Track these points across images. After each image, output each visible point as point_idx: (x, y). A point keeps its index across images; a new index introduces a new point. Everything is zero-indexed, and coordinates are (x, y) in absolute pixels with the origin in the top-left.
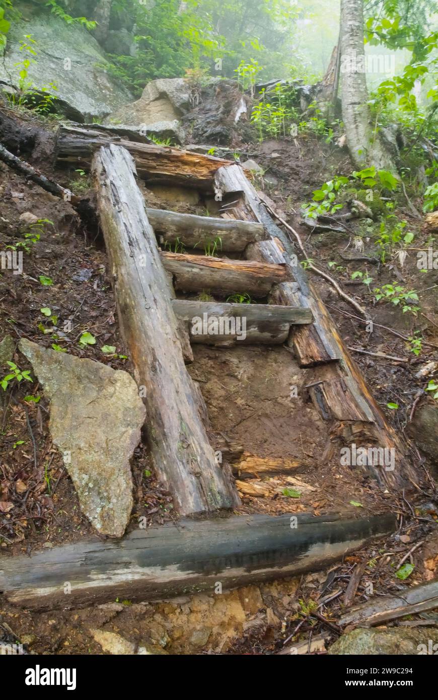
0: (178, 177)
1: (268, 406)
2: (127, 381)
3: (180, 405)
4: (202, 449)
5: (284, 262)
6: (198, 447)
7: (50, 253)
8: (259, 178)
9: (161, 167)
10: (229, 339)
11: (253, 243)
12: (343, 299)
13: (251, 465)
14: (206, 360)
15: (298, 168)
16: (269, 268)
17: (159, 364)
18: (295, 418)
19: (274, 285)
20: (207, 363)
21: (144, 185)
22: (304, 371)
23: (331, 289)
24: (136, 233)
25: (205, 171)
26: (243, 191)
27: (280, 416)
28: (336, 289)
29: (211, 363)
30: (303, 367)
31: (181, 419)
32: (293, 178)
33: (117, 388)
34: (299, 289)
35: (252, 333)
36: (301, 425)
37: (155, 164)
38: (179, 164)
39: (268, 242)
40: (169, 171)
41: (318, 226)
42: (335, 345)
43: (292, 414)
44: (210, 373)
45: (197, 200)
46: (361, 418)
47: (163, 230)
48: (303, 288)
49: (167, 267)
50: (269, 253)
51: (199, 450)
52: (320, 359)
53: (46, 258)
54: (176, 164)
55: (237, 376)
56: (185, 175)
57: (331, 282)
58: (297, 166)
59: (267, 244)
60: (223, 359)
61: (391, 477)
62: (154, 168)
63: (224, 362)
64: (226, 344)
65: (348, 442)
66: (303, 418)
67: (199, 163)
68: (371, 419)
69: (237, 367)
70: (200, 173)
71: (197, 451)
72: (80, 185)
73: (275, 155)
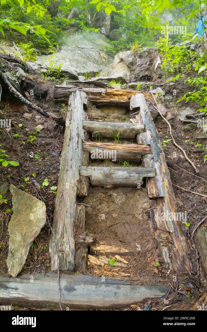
0: (111, 102)
1: (129, 218)
2: (41, 206)
3: (66, 218)
4: (69, 240)
5: (150, 144)
6: (67, 239)
7: (44, 143)
8: (161, 97)
9: (103, 98)
10: (109, 184)
11: (139, 134)
12: (187, 160)
13: (102, 249)
14: (101, 194)
15: (183, 90)
16: (141, 147)
18: (143, 225)
19: (142, 156)
20: (102, 195)
21: (95, 107)
22: (151, 201)
23: (181, 156)
24: (74, 134)
25: (126, 98)
26: (140, 107)
27: (134, 224)
28: (183, 155)
29: (103, 195)
30: (150, 199)
31: (64, 225)
32: (181, 95)
34: (153, 158)
35: (122, 182)
36: (145, 229)
37: (99, 98)
38: (112, 96)
40: (107, 100)
41: (185, 120)
42: (164, 189)
43: (141, 223)
44: (103, 200)
45: (125, 112)
46: (168, 230)
48: (155, 158)
49: (84, 150)
50: (144, 139)
51: (67, 240)
52: (155, 196)
53: (42, 145)
54: (110, 96)
55: (115, 202)
56: (115, 101)
57: (183, 152)
58: (183, 88)
59: (144, 134)
60: (109, 194)
61: (176, 264)
62: (99, 99)
63: (110, 195)
64: (108, 187)
65: (158, 242)
66: (146, 226)
67: (122, 94)
68: (171, 231)
69: (116, 198)
70: (123, 99)
72: (64, 111)
73: (171, 84)
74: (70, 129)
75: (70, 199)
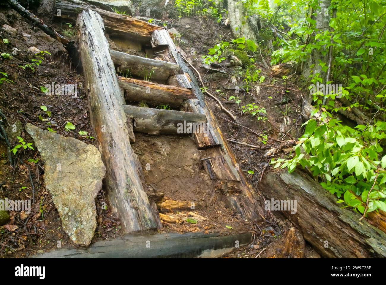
0: (130, 34)
1: (178, 171)
2: (95, 151)
3: (126, 167)
4: (139, 193)
5: (191, 87)
6: (137, 192)
7: (47, 73)
8: (178, 39)
9: (120, 27)
10: (157, 130)
11: (173, 75)
12: (224, 111)
13: (168, 204)
14: (142, 142)
15: (201, 35)
16: (182, 90)
17: (115, 142)
18: (194, 178)
19: (184, 100)
20: (143, 144)
21: (109, 37)
22: (200, 151)
23: (217, 105)
24: (103, 64)
25: (146, 32)
26: (168, 45)
27: (185, 177)
28: (220, 105)
29: (145, 144)
30: (199, 148)
31: (127, 175)
32: (197, 41)
33: (88, 155)
34: (199, 103)
35: (171, 128)
36: (198, 182)
37: (116, 25)
38: (131, 26)
39: (182, 75)
40: (125, 29)
41: (211, 69)
42: (219, 136)
43: (193, 176)
44: (145, 150)
45: (140, 49)
46: (233, 178)
47: (119, 64)
48: (201, 103)
49: (121, 85)
50: (182, 82)
51: (138, 194)
52: (210, 144)
53: (45, 76)
54: (129, 26)
55: (161, 152)
56: (134, 33)
57: (217, 101)
58: (200, 34)
59: (181, 76)
60: (153, 142)
61: (249, 213)
62: (115, 27)
63: (153, 144)
64: (155, 133)
65: (225, 192)
66: (199, 178)
67: (143, 26)
68: (238, 179)
69: (161, 147)
70: (143, 32)
71: (136, 194)
72: (69, 33)
73: (188, 26)
74: (94, 57)
75: (125, 144)
